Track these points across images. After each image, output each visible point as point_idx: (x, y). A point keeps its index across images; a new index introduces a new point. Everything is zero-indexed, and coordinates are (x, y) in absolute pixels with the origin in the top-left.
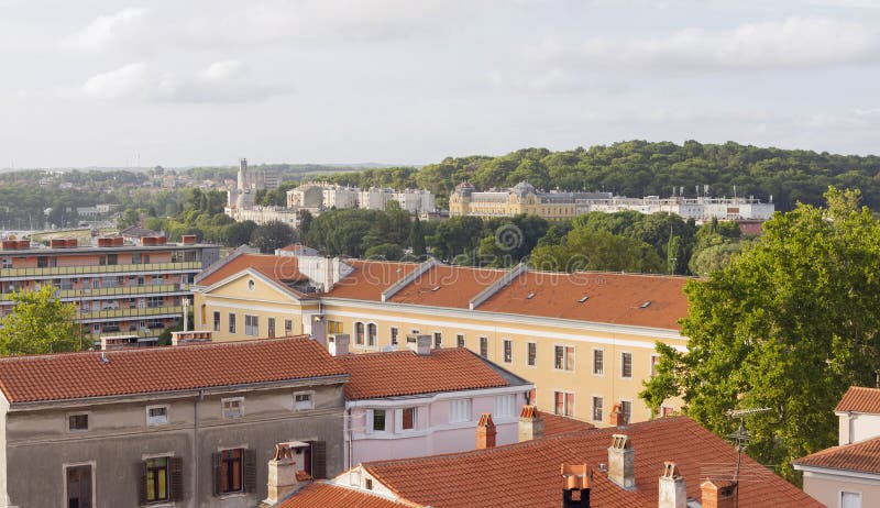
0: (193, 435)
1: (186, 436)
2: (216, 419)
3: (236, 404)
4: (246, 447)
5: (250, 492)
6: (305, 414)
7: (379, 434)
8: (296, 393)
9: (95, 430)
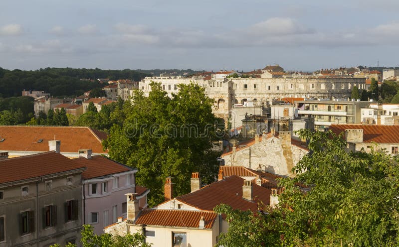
0: (36, 200)
1: (33, 200)
2: (43, 191)
3: (48, 184)
4: (52, 204)
5: (55, 226)
6: (70, 187)
7: (95, 195)
8: (68, 178)
9: (5, 199)
